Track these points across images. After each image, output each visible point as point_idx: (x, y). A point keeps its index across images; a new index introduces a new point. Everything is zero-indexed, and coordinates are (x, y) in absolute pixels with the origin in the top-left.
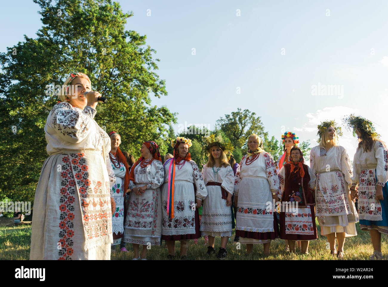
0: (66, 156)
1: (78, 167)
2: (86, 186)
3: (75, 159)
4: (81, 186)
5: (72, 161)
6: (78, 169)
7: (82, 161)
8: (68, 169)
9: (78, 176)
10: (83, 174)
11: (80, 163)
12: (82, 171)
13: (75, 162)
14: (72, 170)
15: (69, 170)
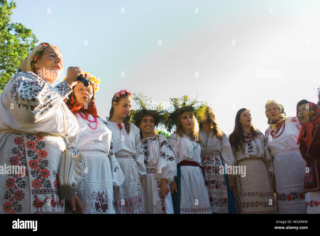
0: (20, 136)
1: (33, 152)
2: (43, 178)
3: (32, 142)
4: (35, 178)
5: (27, 143)
6: (33, 155)
7: (40, 144)
8: (20, 154)
9: (33, 164)
10: (39, 162)
11: (37, 146)
12: (38, 157)
13: (31, 145)
14: (25, 156)
15: (22, 154)
